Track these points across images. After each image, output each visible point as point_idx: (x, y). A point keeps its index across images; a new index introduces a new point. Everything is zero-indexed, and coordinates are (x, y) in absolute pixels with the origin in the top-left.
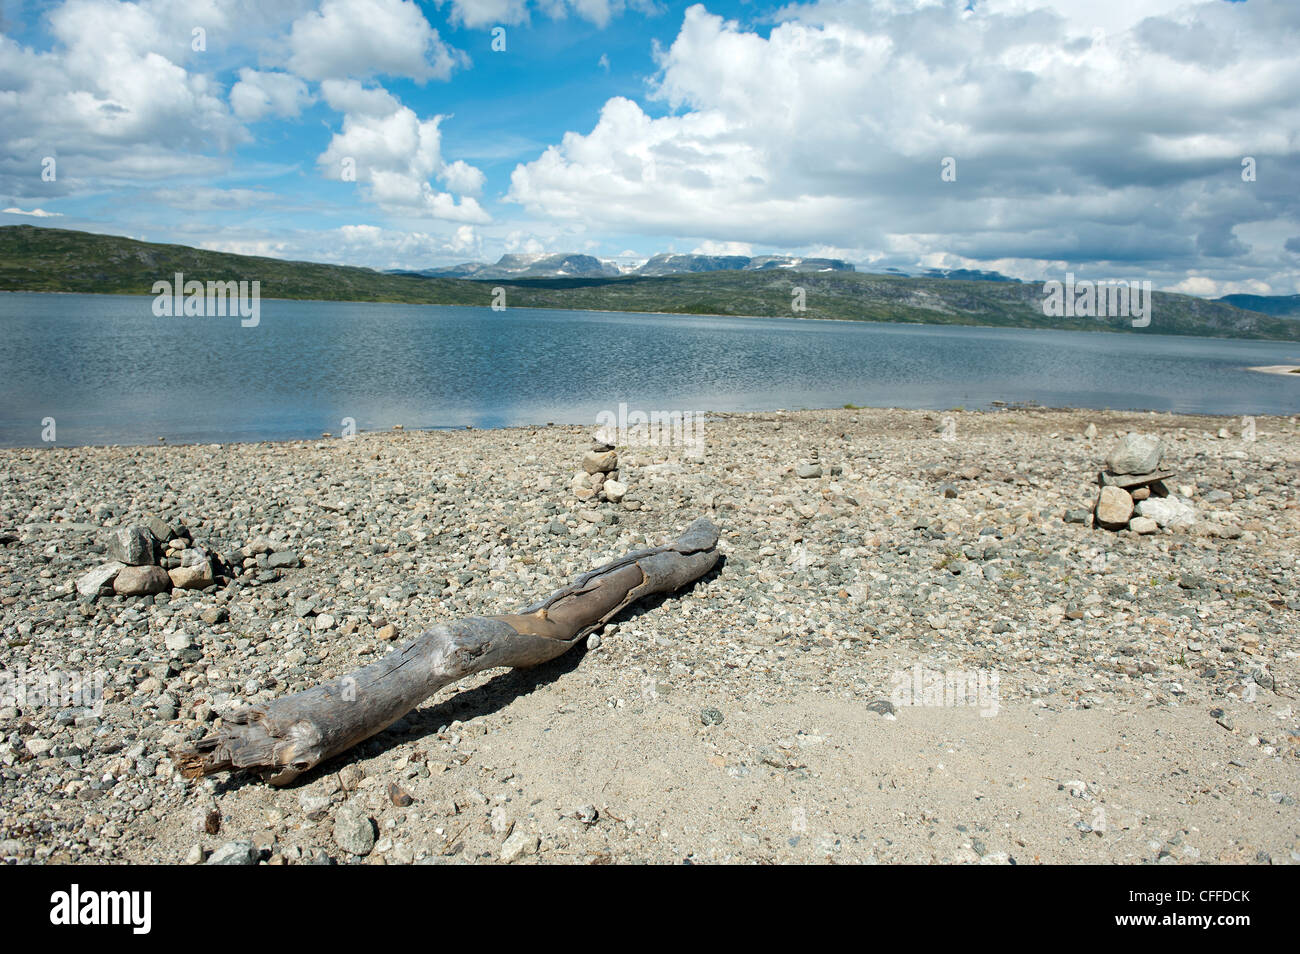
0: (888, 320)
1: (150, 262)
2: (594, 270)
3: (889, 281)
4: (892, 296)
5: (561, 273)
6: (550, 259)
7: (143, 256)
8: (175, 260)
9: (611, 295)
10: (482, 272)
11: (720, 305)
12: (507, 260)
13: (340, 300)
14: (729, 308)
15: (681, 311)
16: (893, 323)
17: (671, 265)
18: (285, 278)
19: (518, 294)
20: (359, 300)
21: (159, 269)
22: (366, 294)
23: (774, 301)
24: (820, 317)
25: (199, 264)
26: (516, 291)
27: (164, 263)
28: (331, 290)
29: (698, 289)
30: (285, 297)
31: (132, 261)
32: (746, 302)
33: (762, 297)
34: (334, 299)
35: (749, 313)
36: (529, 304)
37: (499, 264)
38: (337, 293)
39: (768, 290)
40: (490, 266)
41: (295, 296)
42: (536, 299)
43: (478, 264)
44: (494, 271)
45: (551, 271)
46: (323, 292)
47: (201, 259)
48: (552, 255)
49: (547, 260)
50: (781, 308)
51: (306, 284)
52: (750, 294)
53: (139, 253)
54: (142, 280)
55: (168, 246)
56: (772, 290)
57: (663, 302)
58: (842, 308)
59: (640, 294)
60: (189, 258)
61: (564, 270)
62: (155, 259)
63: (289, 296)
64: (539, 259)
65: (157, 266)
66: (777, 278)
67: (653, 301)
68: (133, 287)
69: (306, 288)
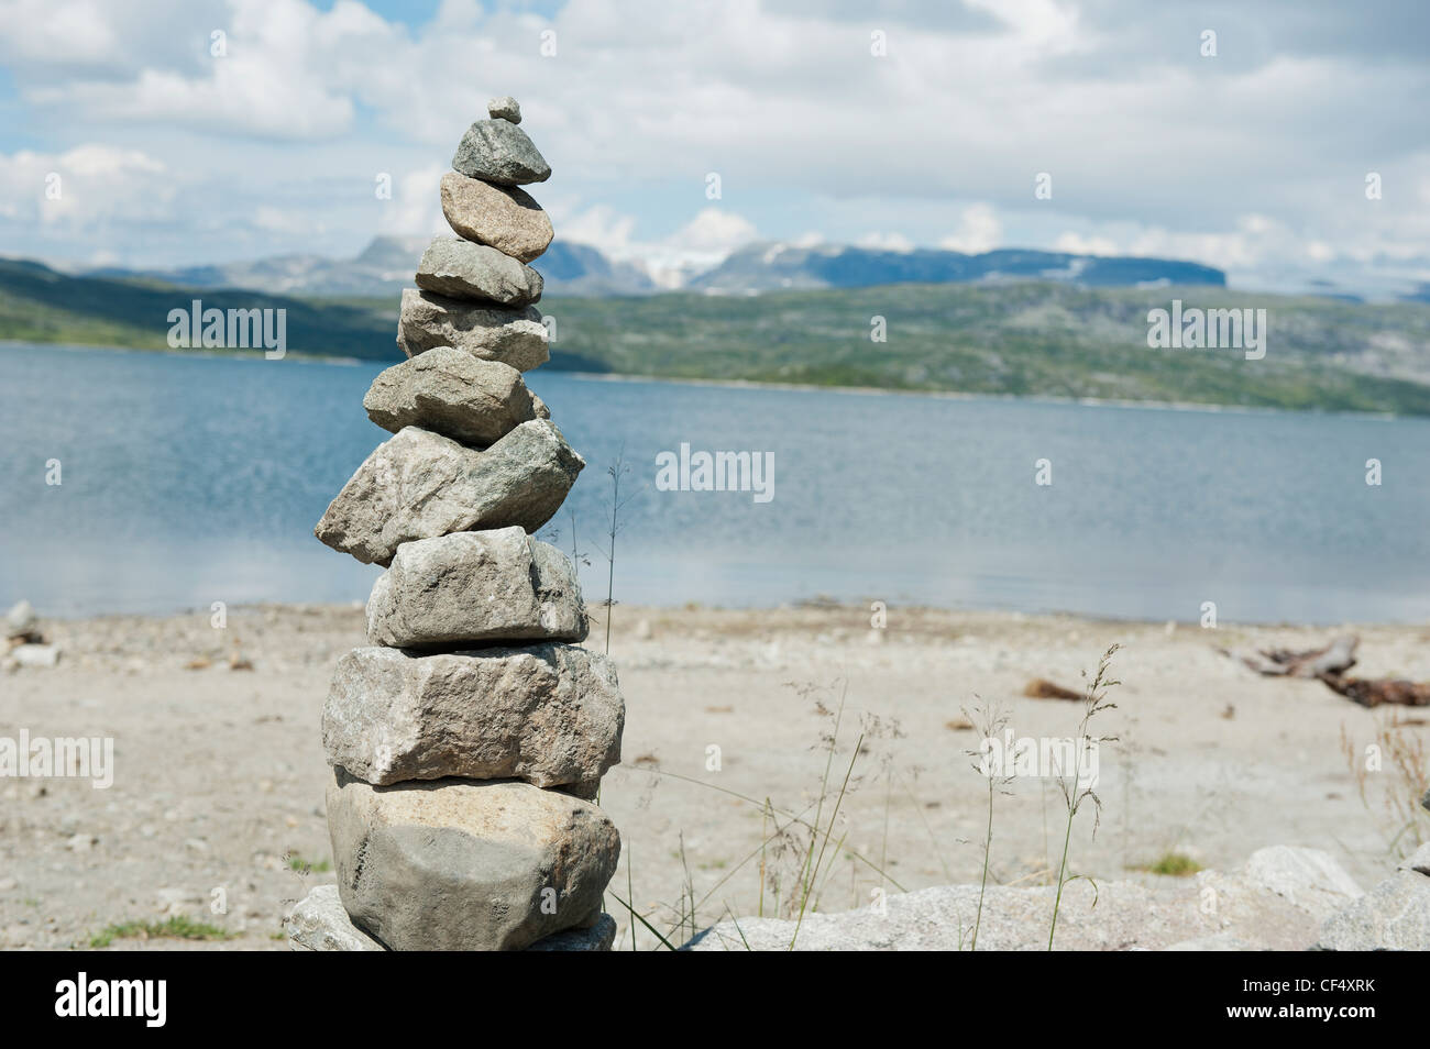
0: (1305, 407)
3: (1310, 311)
4: (1316, 348)
11: (892, 368)
14: (915, 373)
15: (793, 379)
16: (1318, 413)
17: (781, 268)
23: (1024, 358)
24: (1137, 398)
29: (841, 325)
32: (955, 359)
33: (995, 347)
35: (963, 386)
39: (1010, 332)
40: (340, 264)
50: (1040, 375)
52: (966, 341)
56: (1021, 332)
57: (754, 358)
58: (1191, 377)
59: (701, 338)
66: (1033, 303)
67: (733, 354)
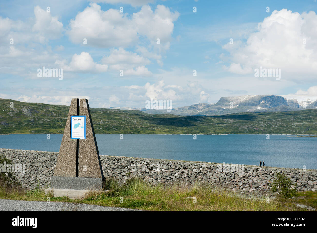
1: (29, 114)
2: (282, 105)
5: (259, 108)
6: (252, 100)
7: (25, 111)
8: (41, 112)
9: (297, 123)
10: (207, 109)
12: (223, 101)
13: (134, 133)
18: (101, 121)
19: (235, 125)
20: (145, 132)
21: (34, 118)
22: (148, 129)
25: (54, 114)
26: (234, 123)
27: (36, 114)
28: (128, 127)
30: (104, 133)
31: (20, 113)
34: (130, 133)
36: (244, 132)
37: (218, 103)
38: (132, 129)
40: (212, 105)
41: (109, 132)
42: (248, 128)
43: (204, 104)
44: (215, 108)
45: (253, 107)
46: (123, 129)
47: (55, 111)
48: (253, 96)
49: (250, 100)
51: (114, 124)
53: (23, 110)
54: (26, 125)
55: (36, 104)
60: (48, 110)
61: (261, 106)
62: (31, 112)
63: (105, 131)
64: (245, 99)
65: (33, 116)
68: (22, 129)
69: (114, 126)
